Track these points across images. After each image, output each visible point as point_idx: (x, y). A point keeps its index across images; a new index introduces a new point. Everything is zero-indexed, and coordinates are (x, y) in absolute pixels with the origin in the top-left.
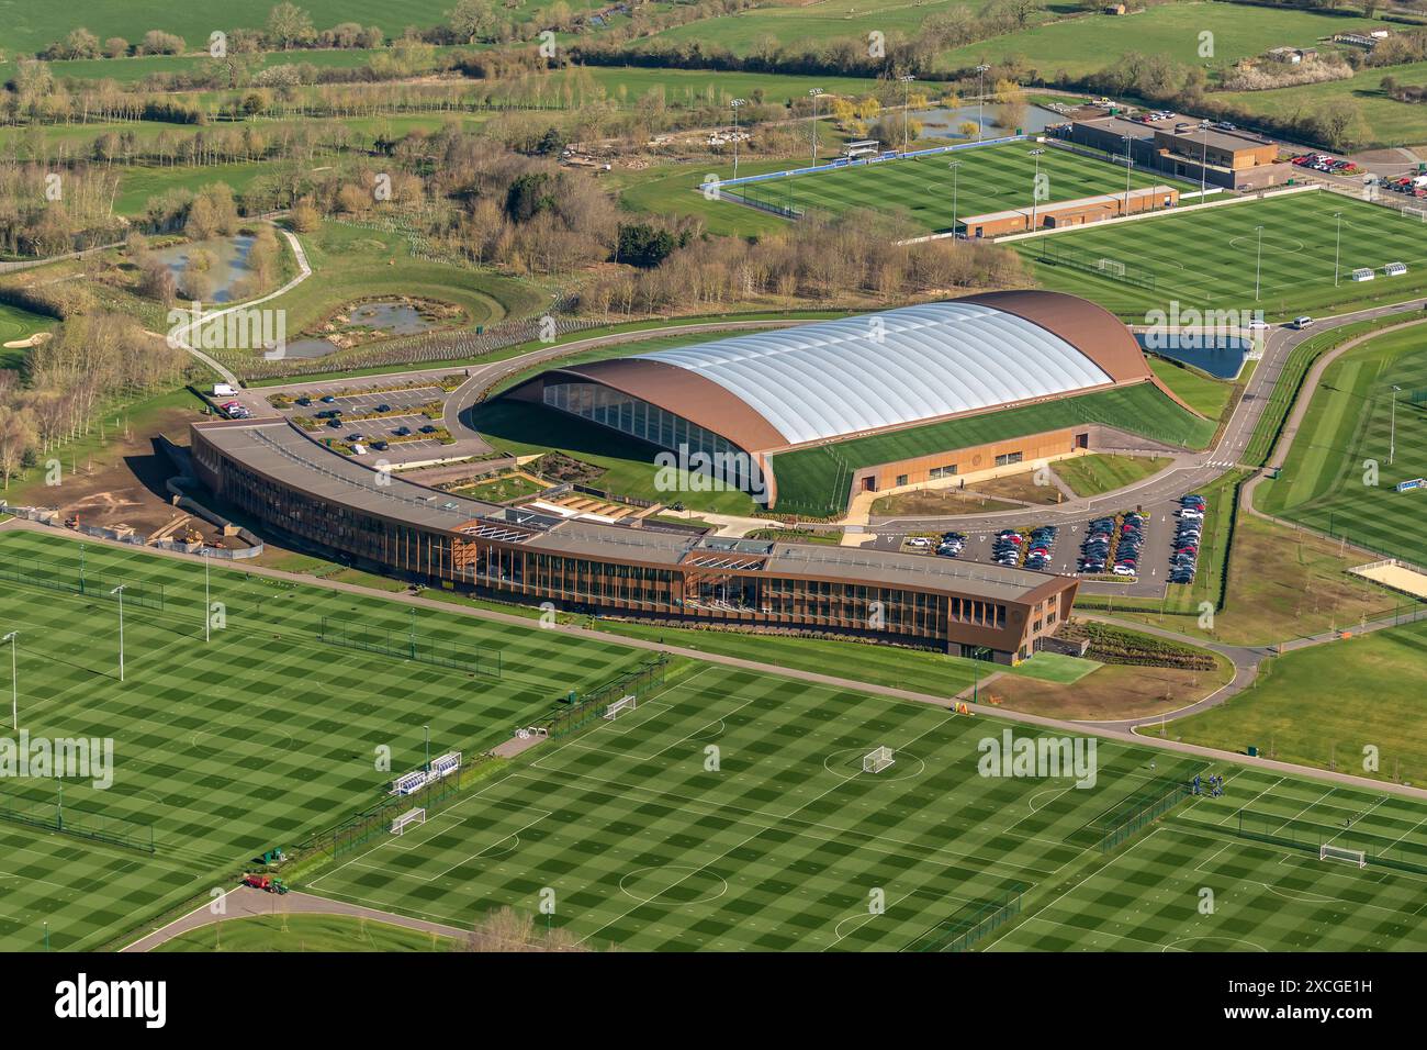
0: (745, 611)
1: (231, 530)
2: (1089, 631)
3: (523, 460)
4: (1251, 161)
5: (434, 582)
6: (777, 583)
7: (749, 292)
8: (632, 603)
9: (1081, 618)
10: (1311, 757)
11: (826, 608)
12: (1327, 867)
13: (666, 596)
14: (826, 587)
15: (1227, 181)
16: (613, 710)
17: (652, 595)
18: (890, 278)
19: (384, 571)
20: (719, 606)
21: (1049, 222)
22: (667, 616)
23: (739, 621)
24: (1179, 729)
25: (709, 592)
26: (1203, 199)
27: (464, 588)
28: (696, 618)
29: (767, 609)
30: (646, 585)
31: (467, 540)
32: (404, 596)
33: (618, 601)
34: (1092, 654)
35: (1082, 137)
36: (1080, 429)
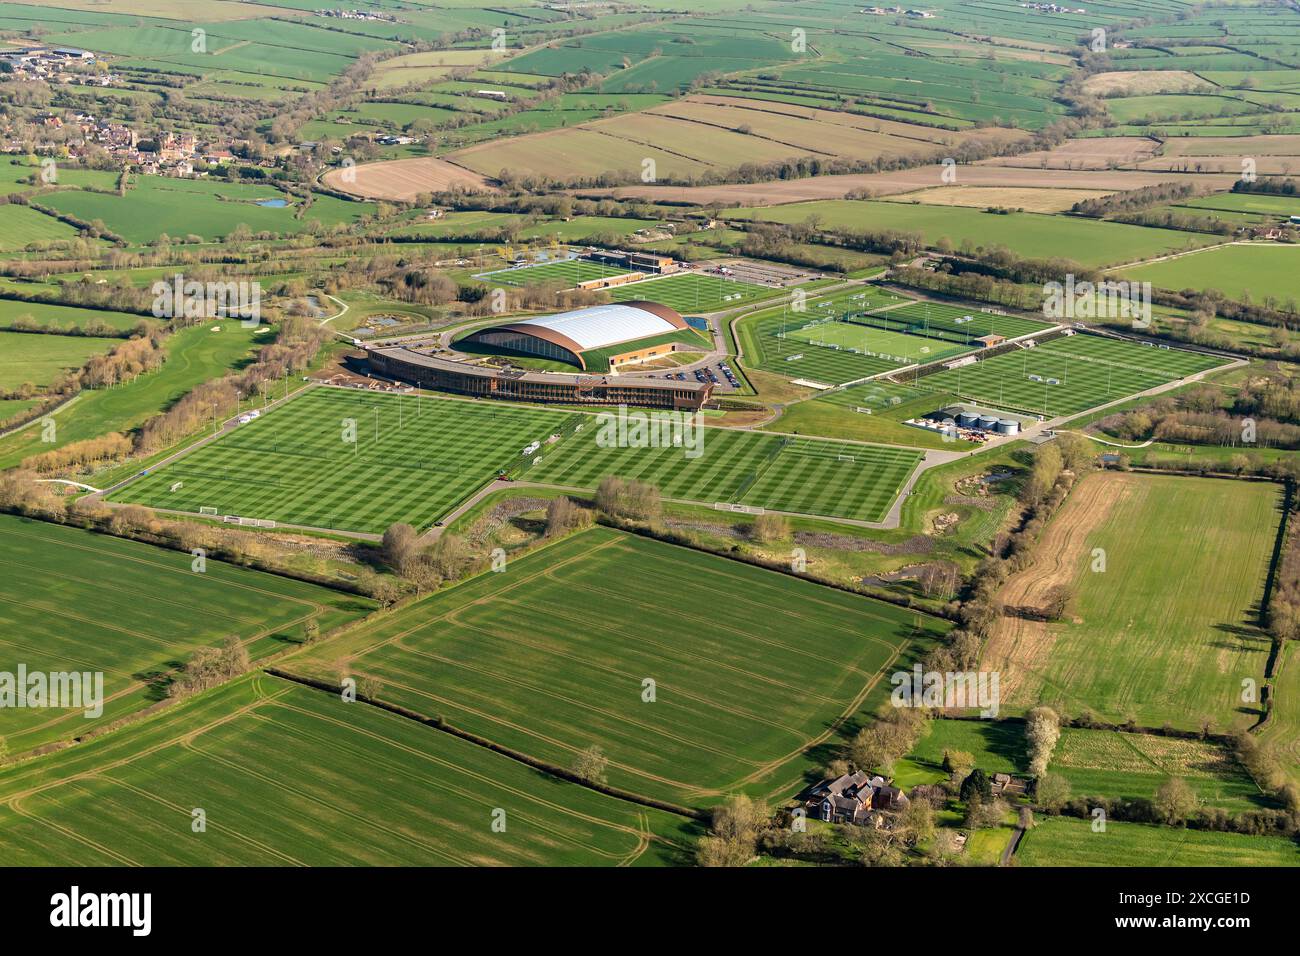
0: (602, 400)
1: (397, 384)
2: (719, 401)
3: (485, 359)
4: (665, 264)
5: (483, 396)
6: (612, 389)
7: (519, 308)
8: (561, 399)
9: (714, 398)
10: (815, 434)
11: (630, 396)
12: (843, 462)
13: (572, 396)
14: (630, 389)
15: (658, 271)
16: (578, 428)
17: (567, 395)
18: (567, 302)
19: (462, 393)
20: (591, 399)
21: (606, 284)
22: (573, 402)
23: (599, 403)
24: (767, 427)
25: (586, 394)
26: (653, 277)
27: (495, 397)
28: (584, 402)
29: (608, 398)
30: (565, 392)
31: (494, 379)
32: (474, 400)
33: (555, 398)
34: (721, 408)
35: (595, 258)
36: (671, 344)
